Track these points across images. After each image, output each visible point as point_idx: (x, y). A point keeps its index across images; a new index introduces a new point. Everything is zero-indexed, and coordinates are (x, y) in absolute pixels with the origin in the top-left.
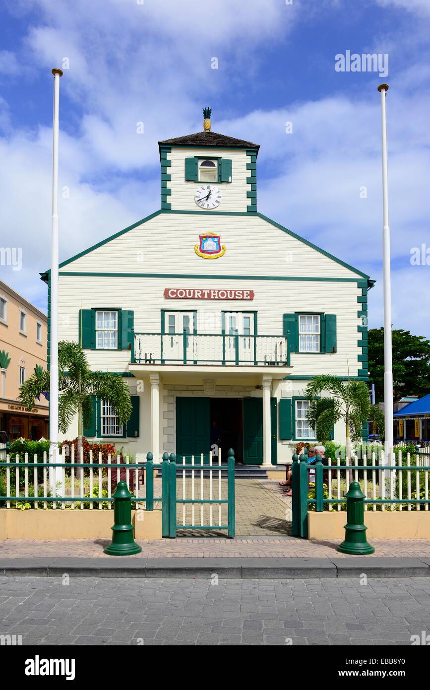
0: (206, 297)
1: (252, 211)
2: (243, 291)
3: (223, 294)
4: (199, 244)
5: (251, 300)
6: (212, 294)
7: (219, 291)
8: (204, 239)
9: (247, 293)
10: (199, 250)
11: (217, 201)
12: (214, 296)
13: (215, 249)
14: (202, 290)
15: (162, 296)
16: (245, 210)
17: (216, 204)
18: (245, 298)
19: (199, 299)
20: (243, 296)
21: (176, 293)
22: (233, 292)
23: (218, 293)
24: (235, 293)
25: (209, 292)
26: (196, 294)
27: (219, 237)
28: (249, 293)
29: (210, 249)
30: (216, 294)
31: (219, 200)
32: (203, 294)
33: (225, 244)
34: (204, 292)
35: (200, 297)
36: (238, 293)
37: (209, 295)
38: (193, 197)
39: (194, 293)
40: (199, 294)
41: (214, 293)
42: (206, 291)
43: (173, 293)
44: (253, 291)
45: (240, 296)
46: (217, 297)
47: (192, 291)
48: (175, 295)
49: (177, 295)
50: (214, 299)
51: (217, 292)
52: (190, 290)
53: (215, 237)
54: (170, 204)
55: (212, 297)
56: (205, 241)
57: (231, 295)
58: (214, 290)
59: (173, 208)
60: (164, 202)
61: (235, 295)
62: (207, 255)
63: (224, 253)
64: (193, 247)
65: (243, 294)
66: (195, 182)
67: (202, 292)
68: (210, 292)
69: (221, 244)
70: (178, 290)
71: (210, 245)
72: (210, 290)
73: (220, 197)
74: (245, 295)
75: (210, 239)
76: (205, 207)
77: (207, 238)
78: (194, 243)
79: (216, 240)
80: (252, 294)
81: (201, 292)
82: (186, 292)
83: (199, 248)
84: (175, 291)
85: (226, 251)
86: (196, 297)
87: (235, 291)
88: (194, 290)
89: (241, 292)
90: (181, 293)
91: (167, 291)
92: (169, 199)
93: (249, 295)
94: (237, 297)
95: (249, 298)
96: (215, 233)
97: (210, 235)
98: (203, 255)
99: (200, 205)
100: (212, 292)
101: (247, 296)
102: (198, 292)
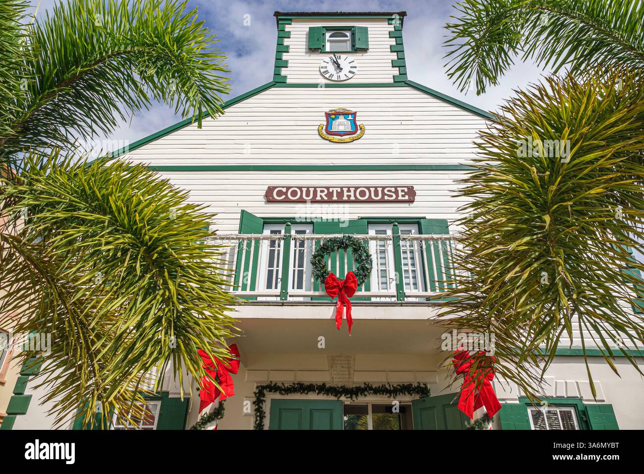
0: (335, 198)
1: (401, 81)
2: (396, 188)
3: (363, 194)
4: (325, 123)
5: (411, 201)
6: (346, 194)
7: (356, 188)
8: (333, 117)
9: (403, 191)
10: (324, 132)
11: (350, 72)
12: (349, 196)
13: (349, 129)
14: (328, 188)
15: (262, 199)
16: (392, 81)
17: (350, 75)
18: (400, 198)
19: (322, 201)
20: (397, 196)
21: (286, 193)
22: (380, 190)
23: (355, 192)
24: (383, 191)
25: (339, 190)
26: (319, 194)
27: (354, 114)
29: (342, 128)
30: (352, 194)
31: (353, 70)
32: (330, 195)
33: (364, 123)
34: (331, 190)
35: (326, 198)
36: (389, 191)
37: (340, 194)
38: (318, 69)
39: (315, 192)
40: (323, 195)
41: (349, 191)
42: (335, 190)
43: (280, 193)
44: (412, 187)
45: (391, 196)
46: (352, 198)
47: (312, 190)
48: (284, 197)
49: (287, 196)
50: (349, 202)
51: (352, 190)
52: (308, 188)
53: (348, 114)
54: (285, 77)
55: (345, 198)
56: (333, 119)
57: (376, 194)
58: (349, 188)
59: (289, 81)
60: (277, 74)
61: (384, 194)
62: (337, 138)
63: (363, 133)
64: (316, 128)
65: (396, 192)
66: (321, 53)
67: (328, 190)
68: (342, 191)
69: (358, 123)
70: (288, 188)
71: (341, 124)
72: (342, 188)
73: (356, 67)
74: (400, 194)
75: (342, 117)
76: (335, 78)
77: (337, 116)
78: (319, 123)
79: (350, 117)
80: (411, 193)
81: (326, 192)
82: (302, 192)
83: (324, 128)
84: (284, 190)
85: (366, 132)
86: (318, 198)
87: (384, 188)
88: (315, 188)
89: (393, 189)
90: (294, 193)
91: (270, 190)
92: (284, 72)
93: (406, 193)
94: (386, 198)
95: (407, 198)
96: (348, 109)
97: (342, 112)
98: (331, 137)
99: (327, 76)
100: (345, 190)
101: (403, 196)
102: (322, 191)
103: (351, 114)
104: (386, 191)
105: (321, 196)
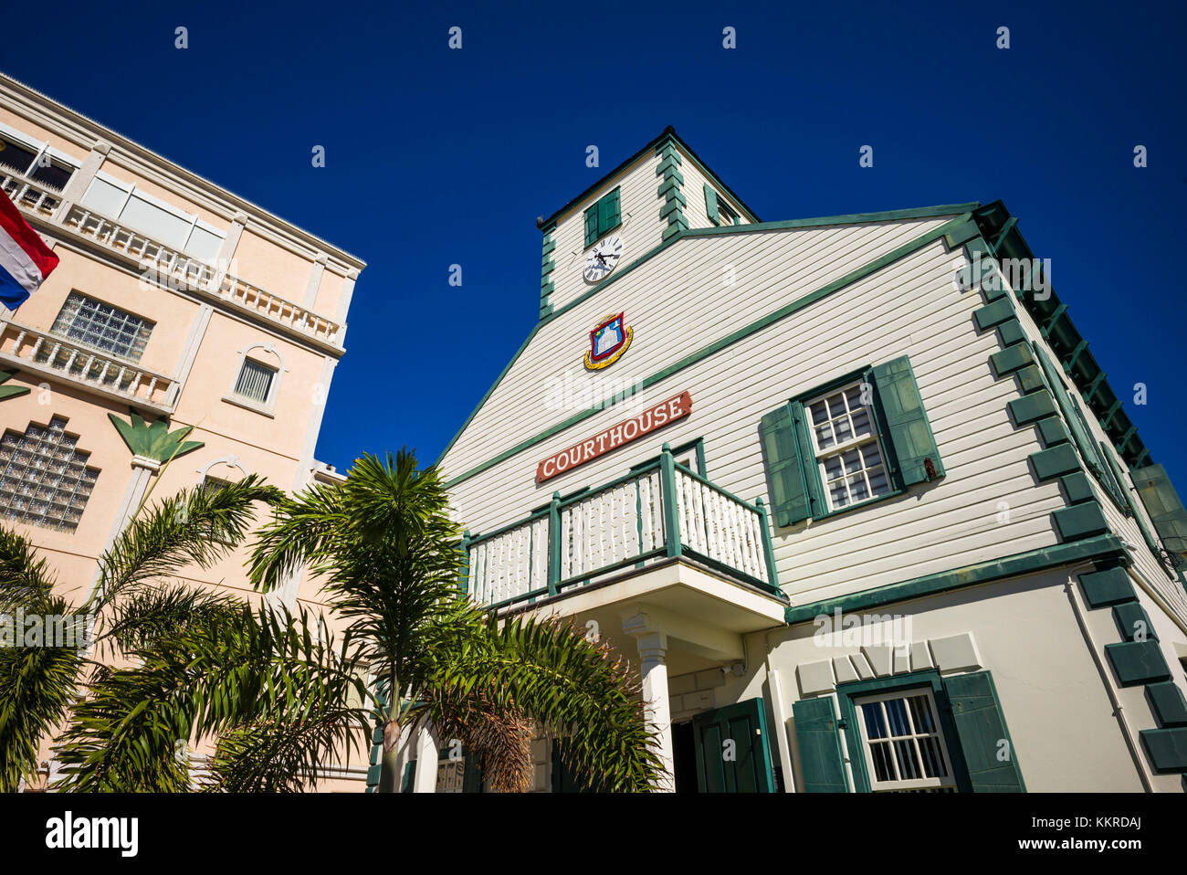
1: (671, 236)
2: (666, 403)
5: (685, 416)
6: (613, 437)
8: (598, 333)
9: (674, 405)
10: (589, 361)
13: (616, 342)
15: (534, 483)
16: (660, 243)
17: (615, 262)
18: (673, 416)
20: (669, 415)
24: (653, 415)
27: (621, 317)
28: (679, 402)
29: (608, 346)
30: (619, 435)
31: (618, 252)
33: (632, 324)
36: (660, 411)
38: (581, 275)
42: (601, 437)
46: (620, 441)
48: (553, 470)
49: (556, 468)
50: (617, 449)
51: (619, 428)
53: (613, 321)
54: (552, 307)
56: (599, 337)
59: (555, 311)
61: (654, 419)
62: (603, 362)
63: (631, 340)
64: (582, 359)
65: (668, 411)
67: (595, 441)
69: (625, 328)
71: (609, 339)
72: (608, 431)
73: (621, 247)
74: (672, 409)
75: (607, 329)
76: (599, 278)
77: (603, 330)
78: (584, 352)
79: (617, 324)
83: (590, 356)
84: (553, 461)
87: (653, 410)
92: (550, 300)
94: (657, 423)
96: (613, 314)
97: (608, 320)
98: (597, 365)
99: (591, 279)
101: (676, 412)
102: (589, 446)
103: (617, 319)
104: (656, 415)
105: (589, 453)
